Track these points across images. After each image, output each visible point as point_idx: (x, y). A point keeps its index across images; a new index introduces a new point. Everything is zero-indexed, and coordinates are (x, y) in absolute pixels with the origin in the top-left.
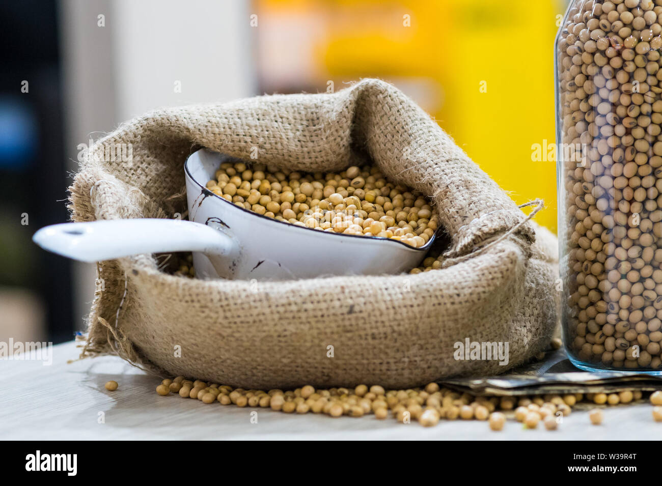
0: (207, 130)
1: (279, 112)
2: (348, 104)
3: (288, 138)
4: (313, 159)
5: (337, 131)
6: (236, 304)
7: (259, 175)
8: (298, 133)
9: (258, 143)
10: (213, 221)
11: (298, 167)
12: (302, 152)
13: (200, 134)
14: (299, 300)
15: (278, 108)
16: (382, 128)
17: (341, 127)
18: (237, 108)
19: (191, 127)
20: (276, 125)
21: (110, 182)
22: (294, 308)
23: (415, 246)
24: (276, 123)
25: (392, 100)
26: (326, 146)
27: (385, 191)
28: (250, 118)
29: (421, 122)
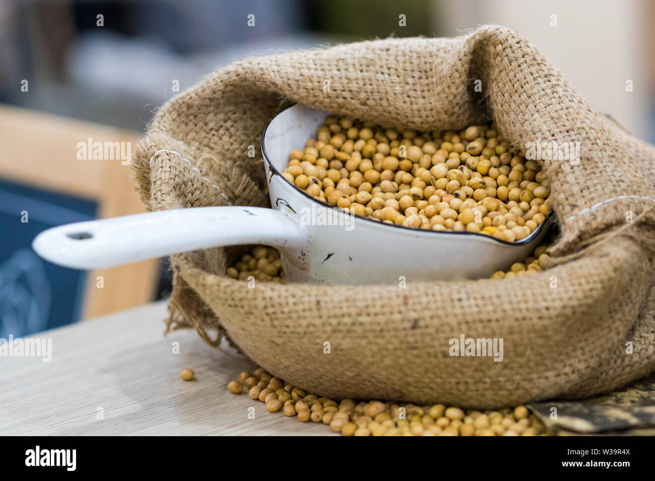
0: (299, 85)
1: (387, 62)
2: (461, 56)
3: (395, 94)
4: (424, 118)
5: (449, 87)
6: (282, 312)
7: (366, 133)
8: (407, 87)
9: (359, 100)
10: (282, 203)
11: (408, 126)
12: (412, 110)
13: (289, 90)
14: (353, 311)
15: (386, 57)
16: (500, 85)
17: (453, 83)
18: (338, 57)
19: (278, 81)
20: (380, 77)
21: (172, 152)
22: (347, 320)
23: (512, 240)
24: (381, 75)
25: (513, 52)
26: (437, 104)
27: (505, 158)
28: (351, 69)
29: (545, 79)
